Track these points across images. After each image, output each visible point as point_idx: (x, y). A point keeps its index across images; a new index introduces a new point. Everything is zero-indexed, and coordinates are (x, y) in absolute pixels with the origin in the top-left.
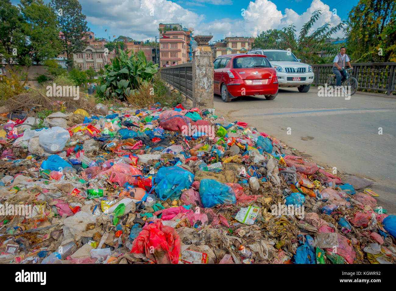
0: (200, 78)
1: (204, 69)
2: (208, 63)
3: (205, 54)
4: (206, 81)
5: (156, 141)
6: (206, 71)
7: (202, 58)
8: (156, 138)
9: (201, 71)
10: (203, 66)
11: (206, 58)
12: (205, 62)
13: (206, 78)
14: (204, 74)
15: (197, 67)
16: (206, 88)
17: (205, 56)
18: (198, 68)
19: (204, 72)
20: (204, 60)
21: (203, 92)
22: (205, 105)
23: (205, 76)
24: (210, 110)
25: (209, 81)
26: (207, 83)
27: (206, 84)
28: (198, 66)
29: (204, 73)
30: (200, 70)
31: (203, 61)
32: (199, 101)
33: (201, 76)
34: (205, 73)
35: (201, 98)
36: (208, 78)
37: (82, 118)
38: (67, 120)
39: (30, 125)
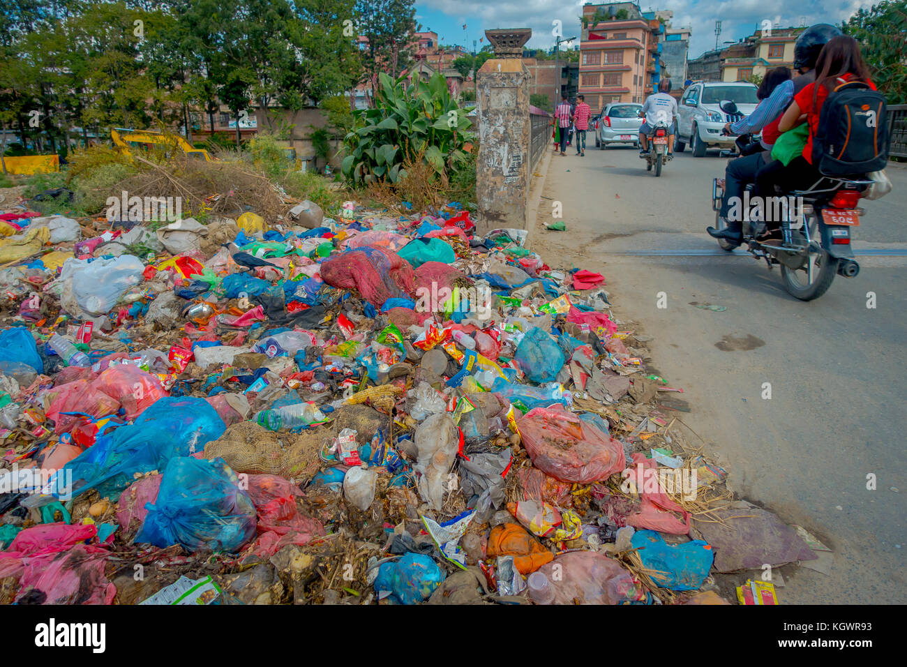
0: (490, 147)
1: (501, 121)
2: (513, 106)
3: (503, 79)
4: (506, 155)
5: (296, 309)
6: (506, 127)
7: (495, 91)
8: (296, 302)
9: (493, 128)
10: (497, 113)
11: (508, 90)
12: (503, 102)
13: (507, 145)
14: (499, 136)
15: (481, 117)
16: (506, 172)
17: (503, 87)
18: (485, 119)
19: (502, 130)
20: (501, 96)
21: (498, 185)
22: (502, 217)
23: (503, 140)
24: (513, 233)
25: (515, 154)
26: (508, 160)
27: (505, 161)
28: (485, 113)
29: (501, 132)
30: (491, 123)
31: (500, 100)
32: (487, 207)
33: (492, 141)
34: (504, 133)
35: (492, 198)
36: (510, 147)
37: (233, 233)
38: (204, 237)
39: (124, 245)
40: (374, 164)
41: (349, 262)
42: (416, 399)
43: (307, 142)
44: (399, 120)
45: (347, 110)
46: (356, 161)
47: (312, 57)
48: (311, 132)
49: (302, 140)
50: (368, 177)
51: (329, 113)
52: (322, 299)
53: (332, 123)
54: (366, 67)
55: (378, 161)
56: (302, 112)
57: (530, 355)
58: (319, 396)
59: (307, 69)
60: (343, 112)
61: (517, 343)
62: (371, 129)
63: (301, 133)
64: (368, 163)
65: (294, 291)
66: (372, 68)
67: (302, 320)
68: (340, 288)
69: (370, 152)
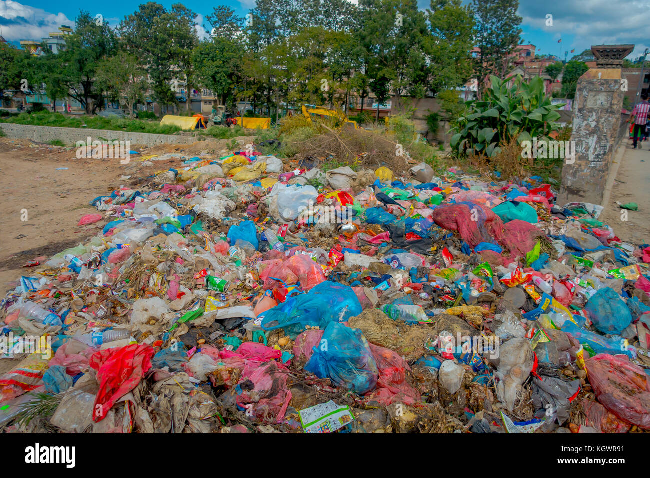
0: (581, 137)
1: (594, 117)
2: (607, 105)
3: (602, 84)
4: (594, 145)
5: (412, 238)
6: (598, 122)
7: (593, 94)
8: (413, 233)
9: (586, 122)
10: (591, 111)
11: (605, 94)
12: (599, 102)
13: (596, 137)
14: (590, 129)
15: (577, 113)
16: (591, 158)
17: (601, 91)
18: (580, 115)
19: (593, 124)
20: (598, 97)
21: (583, 167)
22: (582, 193)
23: (592, 133)
24: (590, 207)
25: (602, 144)
26: (595, 149)
27: (592, 150)
28: (580, 111)
29: (593, 126)
30: (585, 118)
31: (596, 101)
32: (569, 184)
33: (583, 133)
34: (596, 127)
35: (575, 177)
36: (599, 139)
37: (373, 180)
38: (354, 180)
39: (306, 179)
40: (476, 141)
41: (456, 211)
42: (502, 323)
43: (423, 121)
44: (501, 110)
45: (456, 100)
46: (462, 138)
47: (437, 62)
48: (428, 114)
49: (420, 119)
50: (469, 151)
51: (443, 102)
52: (432, 234)
53: (443, 109)
54: (476, 70)
55: (480, 140)
56: (423, 100)
57: (600, 309)
58: (425, 303)
59: (432, 70)
60: (453, 102)
61: (589, 297)
62: (478, 115)
63: (420, 115)
64: (471, 140)
65: (412, 225)
66: (480, 71)
67: (416, 247)
68: (446, 229)
69: (474, 133)
